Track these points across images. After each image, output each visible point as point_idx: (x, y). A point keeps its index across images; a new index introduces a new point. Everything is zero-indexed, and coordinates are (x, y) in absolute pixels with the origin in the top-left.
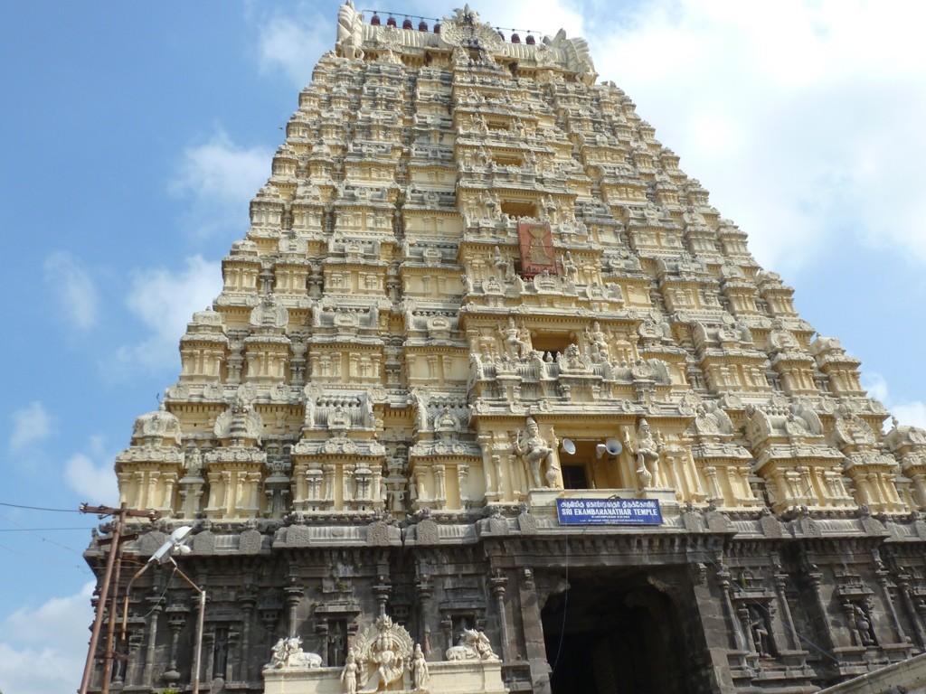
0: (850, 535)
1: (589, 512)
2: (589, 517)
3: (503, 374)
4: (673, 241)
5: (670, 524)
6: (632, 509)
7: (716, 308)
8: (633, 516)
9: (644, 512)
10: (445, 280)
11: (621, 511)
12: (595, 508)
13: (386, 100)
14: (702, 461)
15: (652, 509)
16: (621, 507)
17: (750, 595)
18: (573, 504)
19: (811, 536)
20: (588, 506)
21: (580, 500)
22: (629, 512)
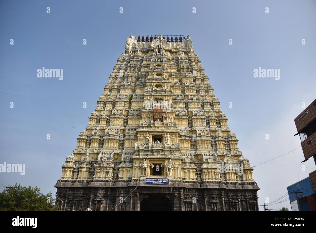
0: (216, 188)
1: (153, 181)
2: (152, 182)
3: (141, 148)
4: (199, 105)
5: (170, 185)
6: (162, 181)
7: (204, 125)
8: (162, 182)
9: (165, 182)
10: (137, 120)
11: (160, 181)
12: (154, 180)
13: (133, 68)
14: (183, 169)
15: (167, 181)
16: (160, 180)
17: (188, 201)
18: (149, 180)
19: (205, 188)
20: (152, 180)
21: (151, 179)
22: (161, 181)
